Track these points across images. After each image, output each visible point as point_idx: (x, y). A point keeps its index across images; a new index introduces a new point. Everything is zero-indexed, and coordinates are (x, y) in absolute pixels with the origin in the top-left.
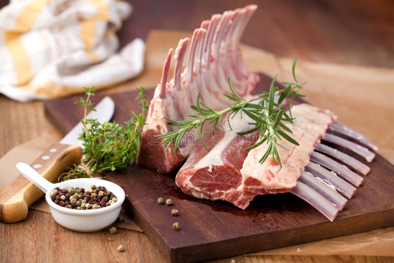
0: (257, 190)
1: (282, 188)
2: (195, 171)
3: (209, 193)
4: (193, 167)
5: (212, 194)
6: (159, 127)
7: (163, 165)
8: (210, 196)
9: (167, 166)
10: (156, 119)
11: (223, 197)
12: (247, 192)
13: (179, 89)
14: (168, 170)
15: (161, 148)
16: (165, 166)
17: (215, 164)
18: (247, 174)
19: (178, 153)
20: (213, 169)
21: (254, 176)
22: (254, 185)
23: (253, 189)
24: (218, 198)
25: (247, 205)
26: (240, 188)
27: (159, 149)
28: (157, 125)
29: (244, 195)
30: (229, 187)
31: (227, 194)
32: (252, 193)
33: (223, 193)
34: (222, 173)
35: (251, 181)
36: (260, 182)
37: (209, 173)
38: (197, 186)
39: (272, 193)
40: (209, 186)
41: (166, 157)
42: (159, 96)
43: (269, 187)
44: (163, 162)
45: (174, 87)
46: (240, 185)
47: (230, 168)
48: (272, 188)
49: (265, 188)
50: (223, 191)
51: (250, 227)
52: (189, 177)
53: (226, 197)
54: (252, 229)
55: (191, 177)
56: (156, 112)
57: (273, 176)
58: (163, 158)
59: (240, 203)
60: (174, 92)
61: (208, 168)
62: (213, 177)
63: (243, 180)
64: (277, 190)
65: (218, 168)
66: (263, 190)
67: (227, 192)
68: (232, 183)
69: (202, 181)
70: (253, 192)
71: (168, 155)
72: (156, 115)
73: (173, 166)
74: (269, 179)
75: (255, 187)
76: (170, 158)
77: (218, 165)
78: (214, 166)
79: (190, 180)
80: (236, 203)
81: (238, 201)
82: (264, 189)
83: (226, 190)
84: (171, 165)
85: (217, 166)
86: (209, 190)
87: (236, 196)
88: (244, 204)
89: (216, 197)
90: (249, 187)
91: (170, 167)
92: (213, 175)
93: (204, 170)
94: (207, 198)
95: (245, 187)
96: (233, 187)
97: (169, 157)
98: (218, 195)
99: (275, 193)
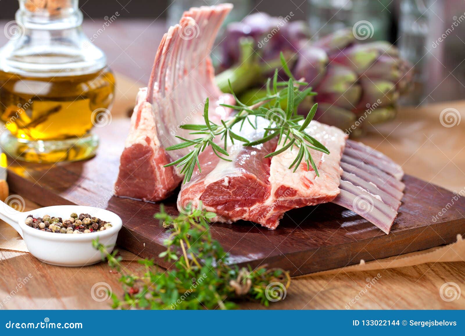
0: (291, 202)
1: (324, 196)
2: (206, 187)
3: (226, 212)
4: (203, 182)
5: (231, 213)
6: (148, 140)
7: (153, 189)
8: (227, 217)
9: (159, 190)
10: (145, 130)
11: (246, 216)
12: (278, 207)
13: (164, 95)
14: (161, 196)
15: (152, 167)
16: (156, 191)
17: (231, 176)
18: (278, 182)
19: (174, 172)
20: (229, 182)
21: (288, 183)
22: (287, 196)
23: (285, 201)
24: (239, 218)
25: (277, 224)
26: (270, 201)
27: (149, 169)
28: (146, 137)
29: (274, 210)
30: (252, 203)
31: (252, 211)
32: (285, 207)
33: (245, 211)
34: (241, 185)
35: (283, 190)
36: (296, 191)
37: (225, 187)
38: (210, 206)
39: (311, 204)
40: (226, 203)
41: (159, 178)
42: (146, 100)
43: (307, 197)
44: (154, 185)
45: (158, 92)
46: (267, 198)
47: (251, 178)
48: (311, 197)
49: (302, 198)
50: (245, 208)
51: (292, 245)
52: (199, 195)
53: (250, 216)
54: (295, 246)
55: (201, 194)
56: (145, 119)
57: (311, 183)
58: (154, 180)
59: (269, 221)
60: (159, 99)
61: (223, 181)
62: (231, 192)
63: (273, 191)
64: (318, 199)
65: (236, 180)
66: (299, 202)
67: (251, 208)
68: (256, 196)
69: (216, 198)
70: (286, 205)
71: (161, 175)
72: (144, 124)
73: (167, 191)
74: (308, 187)
75: (289, 198)
76: (164, 179)
77: (236, 176)
78: (230, 178)
79: (200, 199)
80: (262, 221)
81: (267, 218)
82: (300, 200)
83: (249, 207)
84: (164, 188)
85: (234, 178)
86: (226, 209)
87: (263, 212)
88: (274, 222)
89: (236, 217)
90: (281, 199)
91: (164, 191)
92: (230, 190)
93: (218, 184)
94: (223, 221)
95: (275, 199)
96: (259, 202)
97: (162, 177)
98: (240, 214)
99: (315, 204)
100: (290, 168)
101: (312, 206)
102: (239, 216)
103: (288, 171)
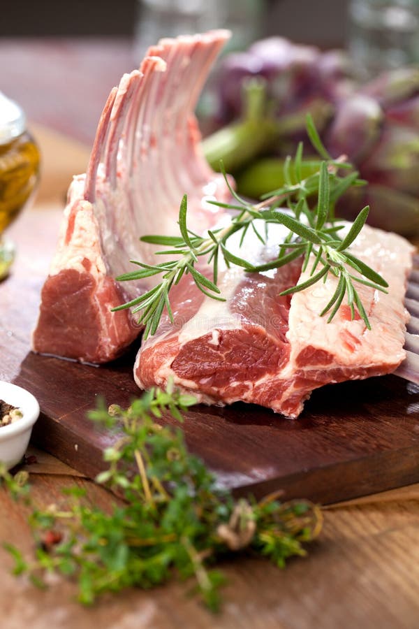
0: (324, 373)
1: (379, 364)
2: (181, 348)
3: (215, 389)
4: (176, 339)
5: (222, 391)
6: (86, 263)
7: (96, 345)
8: (217, 397)
9: (106, 347)
10: (81, 246)
11: (248, 396)
12: (301, 380)
13: (114, 186)
14: (108, 355)
15: (93, 307)
16: (100, 347)
17: (224, 328)
18: (302, 340)
19: (129, 316)
20: (220, 339)
21: (319, 344)
22: (316, 364)
23: (314, 371)
24: (237, 399)
25: (300, 409)
26: (288, 372)
27: (87, 311)
28: (82, 259)
29: (296, 385)
30: (259, 374)
31: (258, 388)
32: (313, 381)
33: (247, 388)
34: (241, 344)
35: (312, 355)
36: (332, 356)
37: (213, 347)
38: (188, 379)
39: (358, 377)
40: (215, 374)
41: (104, 326)
42: (83, 198)
43: (351, 365)
44: (97, 338)
45: (105, 181)
46: (284, 366)
47: (257, 333)
48: (357, 366)
49: (342, 368)
50: (247, 383)
51: (326, 450)
52: (169, 361)
53: (255, 395)
54: (329, 451)
55: (173, 359)
56: (81, 229)
57: (358, 342)
58: (97, 329)
59: (287, 404)
60: (106, 192)
61: (209, 336)
62: (223, 355)
63: (293, 354)
64: (369, 370)
65: (231, 336)
66: (337, 373)
67: (258, 383)
68: (265, 363)
69: (198, 365)
70: (315, 378)
71: (108, 322)
72: (80, 236)
73: (119, 346)
74: (351, 348)
75: (320, 367)
76: (113, 327)
77: (231, 328)
78: (221, 332)
79: (171, 367)
80: (276, 406)
81: (284, 398)
82: (339, 370)
83: (252, 380)
84: (113, 342)
85: (228, 332)
86: (215, 384)
87: (277, 389)
88: (295, 406)
89: (231, 397)
90: (307, 368)
91: (113, 347)
92: (222, 351)
93: (200, 341)
94: (209, 402)
95: (296, 368)
96: (270, 372)
97: (111, 325)
98: (237, 392)
99: (363, 378)
100: (322, 315)
101: (358, 381)
102: (237, 395)
103: (320, 321)
